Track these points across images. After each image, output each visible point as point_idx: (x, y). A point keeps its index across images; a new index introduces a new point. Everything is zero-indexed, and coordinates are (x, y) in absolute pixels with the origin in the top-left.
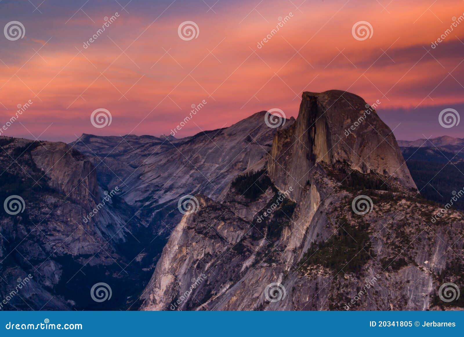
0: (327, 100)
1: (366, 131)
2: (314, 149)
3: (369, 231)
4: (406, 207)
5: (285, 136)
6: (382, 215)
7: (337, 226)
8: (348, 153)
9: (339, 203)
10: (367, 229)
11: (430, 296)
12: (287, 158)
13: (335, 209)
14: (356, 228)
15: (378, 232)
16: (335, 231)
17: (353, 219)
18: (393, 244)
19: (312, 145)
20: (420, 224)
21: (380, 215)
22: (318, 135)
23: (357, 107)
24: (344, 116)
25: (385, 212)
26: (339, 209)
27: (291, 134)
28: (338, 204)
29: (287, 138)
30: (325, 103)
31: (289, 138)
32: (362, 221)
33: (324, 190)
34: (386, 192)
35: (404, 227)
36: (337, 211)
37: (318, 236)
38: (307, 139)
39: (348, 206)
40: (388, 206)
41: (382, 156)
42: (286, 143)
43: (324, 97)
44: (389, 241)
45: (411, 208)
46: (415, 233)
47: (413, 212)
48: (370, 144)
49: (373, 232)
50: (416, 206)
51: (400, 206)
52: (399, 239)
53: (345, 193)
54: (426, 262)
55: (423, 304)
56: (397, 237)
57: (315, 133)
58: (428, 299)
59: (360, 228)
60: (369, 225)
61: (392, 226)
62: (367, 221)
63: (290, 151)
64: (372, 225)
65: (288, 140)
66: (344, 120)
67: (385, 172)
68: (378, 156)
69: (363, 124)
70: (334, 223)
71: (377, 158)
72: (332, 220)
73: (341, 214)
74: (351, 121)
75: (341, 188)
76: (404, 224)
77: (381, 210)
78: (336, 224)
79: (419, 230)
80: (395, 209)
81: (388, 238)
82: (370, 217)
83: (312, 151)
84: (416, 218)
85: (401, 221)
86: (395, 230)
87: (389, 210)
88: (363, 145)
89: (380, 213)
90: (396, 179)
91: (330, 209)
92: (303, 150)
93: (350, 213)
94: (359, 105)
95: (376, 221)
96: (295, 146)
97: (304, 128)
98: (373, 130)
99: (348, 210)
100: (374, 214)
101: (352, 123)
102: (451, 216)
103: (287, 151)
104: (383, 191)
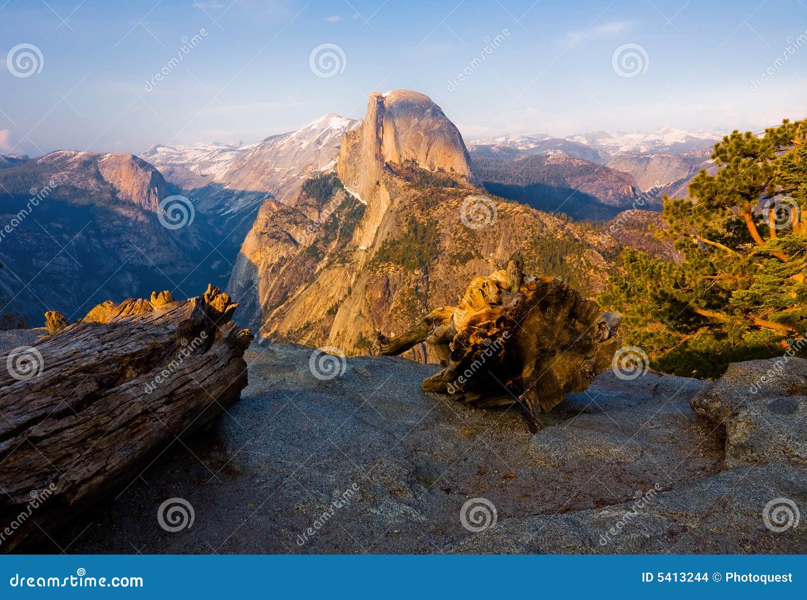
0: (393, 99)
1: (432, 129)
2: (382, 149)
3: (438, 227)
5: (353, 137)
6: (449, 211)
7: (407, 223)
8: (416, 152)
9: (408, 201)
10: (436, 226)
12: (356, 160)
13: (405, 208)
14: (425, 225)
15: (447, 228)
16: (405, 229)
17: (423, 217)
18: (460, 238)
19: (381, 146)
22: (386, 135)
23: (423, 106)
24: (410, 115)
25: (452, 209)
26: (408, 207)
27: (359, 135)
28: (407, 203)
29: (355, 139)
30: (391, 103)
31: (357, 138)
32: (431, 219)
33: (393, 190)
34: (453, 189)
36: (407, 209)
37: (388, 234)
38: (375, 139)
39: (417, 204)
40: (455, 203)
41: (450, 154)
42: (355, 144)
43: (390, 96)
44: (456, 237)
48: (437, 142)
49: (441, 229)
52: (466, 234)
53: (413, 191)
54: (491, 255)
56: (464, 232)
57: (383, 133)
59: (429, 225)
60: (437, 222)
62: (435, 217)
63: (360, 152)
64: (440, 222)
65: (357, 141)
66: (411, 119)
67: (452, 169)
68: (445, 154)
69: (430, 122)
70: (404, 222)
71: (444, 156)
72: (401, 218)
73: (411, 213)
74: (419, 119)
75: (410, 187)
77: (448, 207)
78: (406, 222)
80: (462, 205)
81: (455, 234)
82: (438, 214)
83: (380, 151)
87: (456, 207)
88: (430, 144)
89: (447, 209)
90: (463, 176)
91: (399, 208)
92: (372, 150)
93: (419, 211)
94: (425, 104)
95: (444, 218)
96: (363, 147)
97: (372, 128)
98: (440, 128)
99: (418, 209)
100: (441, 211)
101: (419, 121)
102: (514, 210)
103: (356, 152)
104: (450, 188)
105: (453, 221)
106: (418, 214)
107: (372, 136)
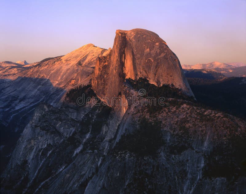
0: (133, 35)
1: (159, 57)
2: (124, 70)
3: (161, 126)
4: (187, 109)
5: (104, 61)
6: (170, 115)
7: (139, 123)
8: (147, 72)
9: (140, 107)
11: (203, 170)
12: (105, 77)
13: (139, 111)
14: (153, 124)
15: (168, 127)
16: (138, 127)
17: (151, 118)
18: (177, 135)
19: (123, 67)
20: (196, 121)
21: (169, 115)
22: (127, 60)
23: (154, 40)
24: (144, 46)
25: (172, 113)
26: (141, 111)
27: (108, 60)
29: (105, 62)
30: (131, 38)
31: (107, 62)
32: (157, 120)
34: (173, 99)
35: (185, 123)
36: (140, 112)
37: (126, 130)
38: (119, 63)
39: (147, 109)
40: (174, 109)
41: (171, 74)
42: (105, 66)
43: (131, 33)
44: (175, 133)
45: (190, 110)
46: (192, 127)
47: (191, 113)
48: (163, 66)
49: (164, 127)
50: (193, 109)
51: (183, 108)
52: (182, 131)
54: (200, 147)
55: (197, 176)
56: (180, 130)
57: (125, 58)
58: (201, 172)
59: (155, 124)
60: (161, 122)
61: (177, 123)
62: (160, 119)
63: (108, 71)
64: (163, 122)
65: (106, 64)
66: (145, 49)
67: (173, 85)
68: (168, 74)
69: (158, 52)
70: (137, 122)
71: (167, 76)
72: (136, 119)
73: (143, 115)
74: (150, 50)
76: (185, 121)
77: (169, 111)
78: (139, 121)
79: (194, 125)
80: (179, 111)
81: (174, 131)
82: (162, 116)
83: (123, 71)
84: (193, 117)
85: (183, 119)
86: (179, 125)
87: (175, 111)
88: (157, 67)
89: (169, 113)
90: (180, 90)
91: (134, 111)
92: (117, 70)
93: (148, 114)
94: (155, 39)
95: (166, 119)
96: (111, 68)
97: (117, 55)
98: (165, 56)
99: (147, 112)
100: (164, 114)
101: (150, 51)
102: (217, 115)
103: (106, 71)
104: (171, 99)
105: (172, 122)
106: (147, 116)
107: (117, 60)
